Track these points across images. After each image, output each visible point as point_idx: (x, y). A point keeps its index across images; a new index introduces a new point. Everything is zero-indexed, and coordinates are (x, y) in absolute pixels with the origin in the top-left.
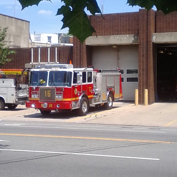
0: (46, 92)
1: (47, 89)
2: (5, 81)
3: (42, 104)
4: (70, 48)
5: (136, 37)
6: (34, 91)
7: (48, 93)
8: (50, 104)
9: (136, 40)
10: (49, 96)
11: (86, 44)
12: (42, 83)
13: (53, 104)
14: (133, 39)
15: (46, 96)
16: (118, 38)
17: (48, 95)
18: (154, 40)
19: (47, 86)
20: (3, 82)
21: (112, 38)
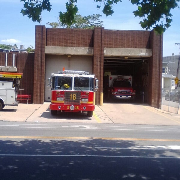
0: (71, 95)
1: (73, 93)
2: (4, 83)
3: (68, 106)
4: (27, 55)
5: (90, 50)
6: (59, 94)
7: (74, 97)
8: (77, 106)
9: (90, 52)
10: (75, 99)
11: (45, 53)
12: (67, 87)
13: (80, 107)
14: (87, 51)
15: (71, 99)
16: (74, 49)
17: (73, 98)
18: (105, 53)
19: (73, 90)
20: (3, 84)
21: (69, 49)
